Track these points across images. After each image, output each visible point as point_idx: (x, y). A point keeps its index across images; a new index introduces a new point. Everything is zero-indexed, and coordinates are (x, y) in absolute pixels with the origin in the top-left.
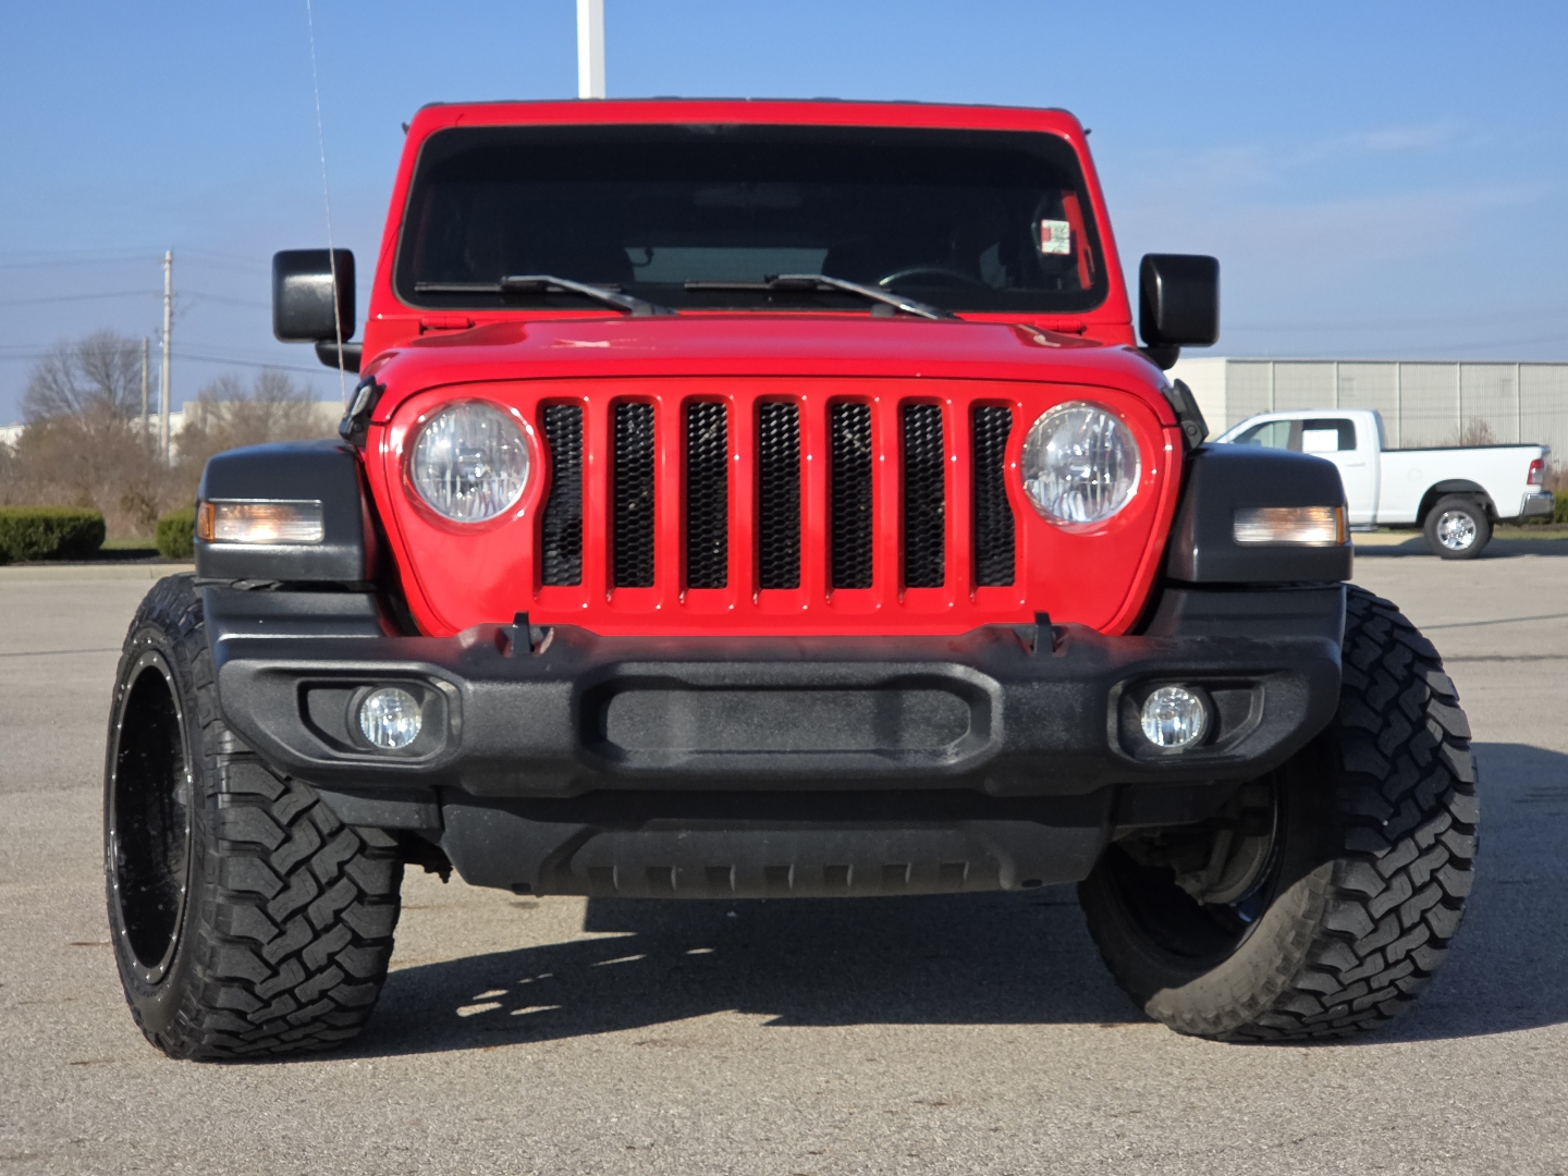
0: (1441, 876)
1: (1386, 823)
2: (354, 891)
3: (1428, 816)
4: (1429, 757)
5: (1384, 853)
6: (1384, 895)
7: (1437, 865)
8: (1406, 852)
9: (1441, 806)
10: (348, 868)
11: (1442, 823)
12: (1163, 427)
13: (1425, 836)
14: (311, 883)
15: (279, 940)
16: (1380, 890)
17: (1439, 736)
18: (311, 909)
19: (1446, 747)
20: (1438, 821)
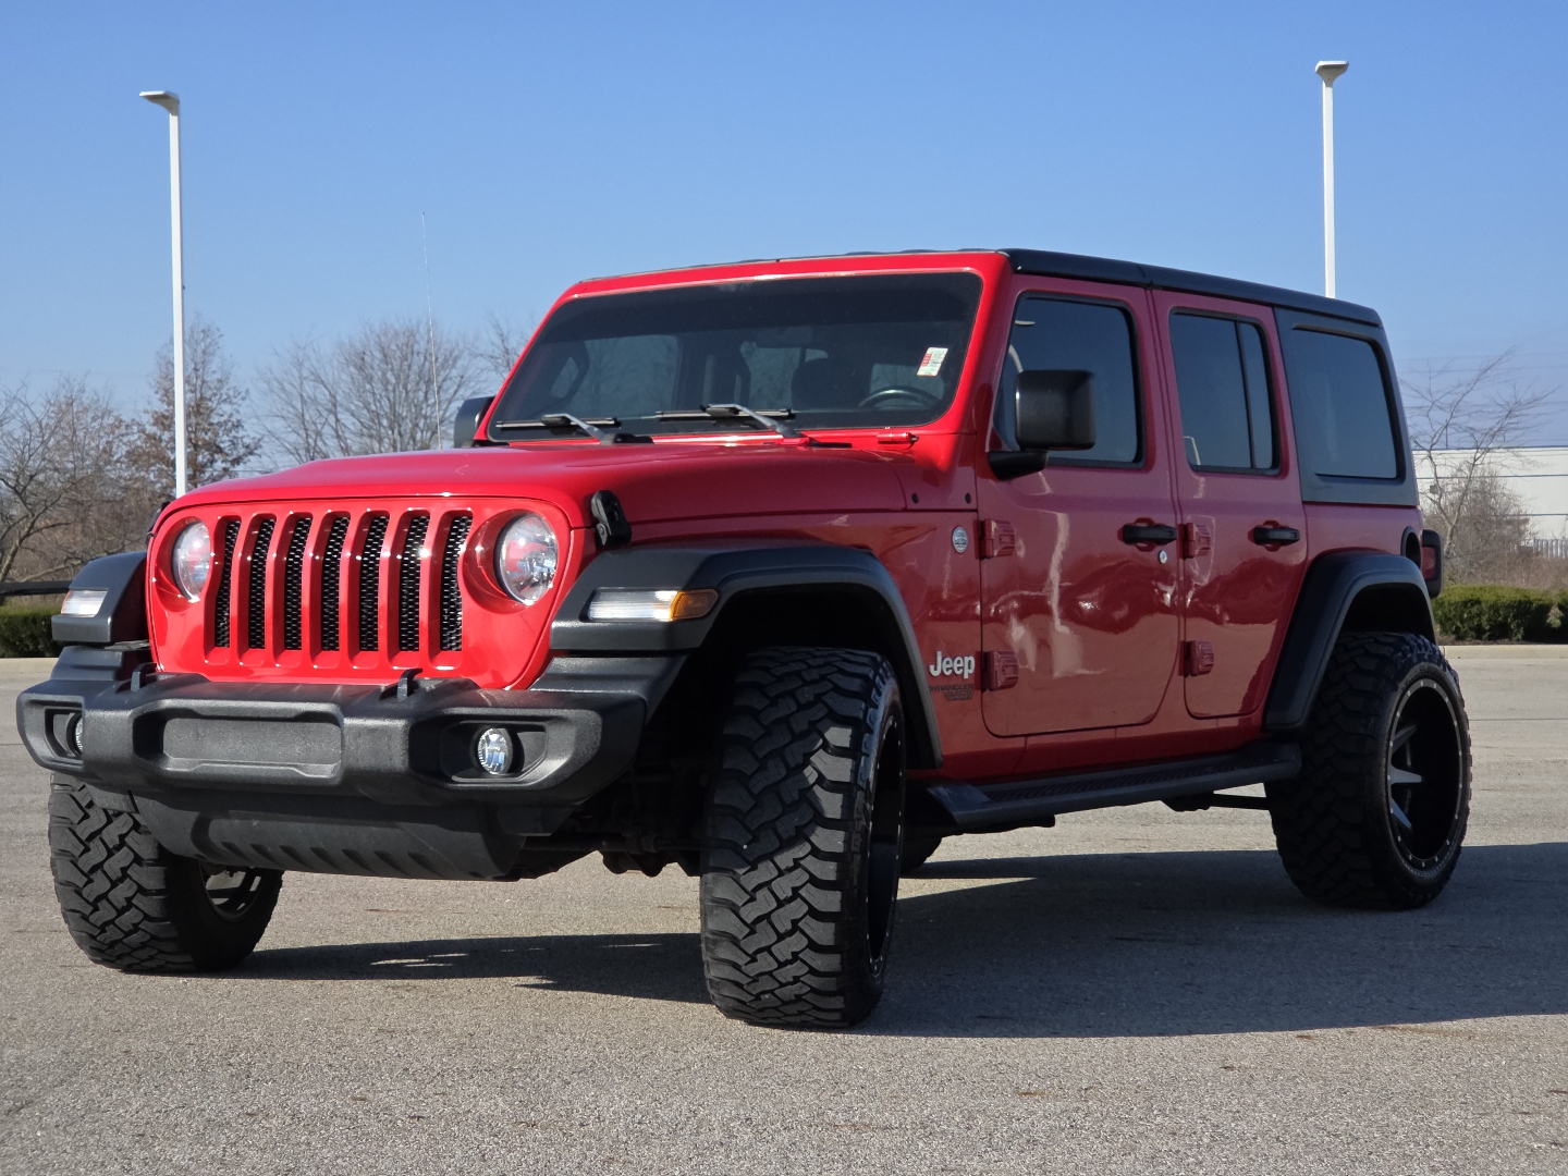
0: (803, 892)
1: (745, 847)
2: (132, 856)
3: (786, 844)
4: (796, 796)
5: (744, 870)
6: (750, 904)
7: (798, 884)
8: (765, 872)
9: (801, 835)
10: (127, 839)
11: (801, 850)
12: (571, 529)
13: (784, 859)
14: (102, 847)
15: (89, 885)
16: (745, 900)
17: (812, 780)
18: (106, 866)
19: (818, 790)
20: (797, 849)
